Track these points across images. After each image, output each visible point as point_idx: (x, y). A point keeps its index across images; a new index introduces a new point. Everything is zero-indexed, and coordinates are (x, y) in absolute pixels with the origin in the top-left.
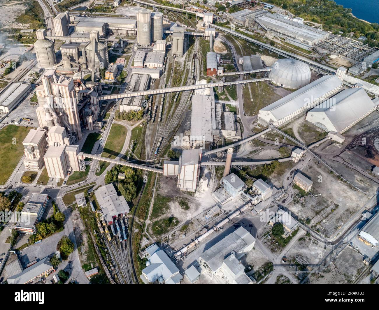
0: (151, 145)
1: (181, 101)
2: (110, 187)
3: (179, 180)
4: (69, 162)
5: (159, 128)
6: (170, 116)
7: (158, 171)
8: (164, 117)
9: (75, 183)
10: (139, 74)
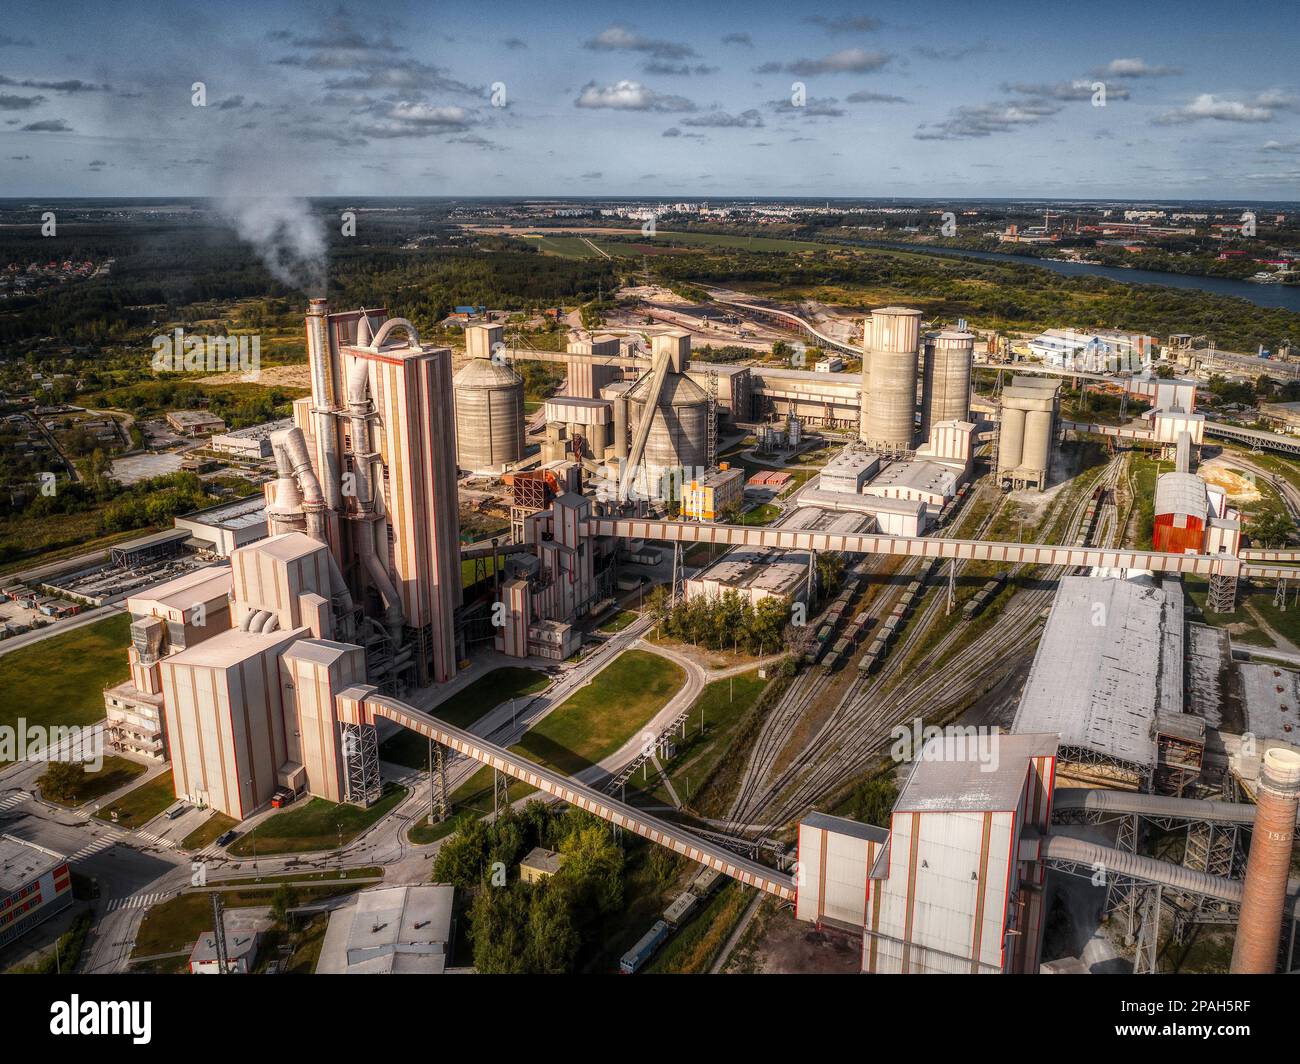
0: (785, 757)
1: (1002, 619)
2: (425, 903)
3: (875, 936)
4: (297, 736)
5: (851, 698)
6: (927, 663)
7: (768, 885)
8: (897, 663)
9: (275, 852)
10: (825, 510)
